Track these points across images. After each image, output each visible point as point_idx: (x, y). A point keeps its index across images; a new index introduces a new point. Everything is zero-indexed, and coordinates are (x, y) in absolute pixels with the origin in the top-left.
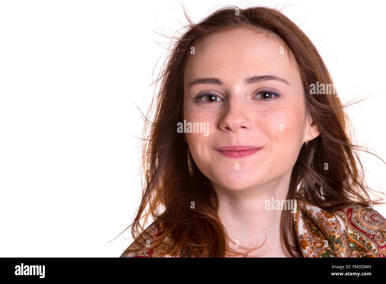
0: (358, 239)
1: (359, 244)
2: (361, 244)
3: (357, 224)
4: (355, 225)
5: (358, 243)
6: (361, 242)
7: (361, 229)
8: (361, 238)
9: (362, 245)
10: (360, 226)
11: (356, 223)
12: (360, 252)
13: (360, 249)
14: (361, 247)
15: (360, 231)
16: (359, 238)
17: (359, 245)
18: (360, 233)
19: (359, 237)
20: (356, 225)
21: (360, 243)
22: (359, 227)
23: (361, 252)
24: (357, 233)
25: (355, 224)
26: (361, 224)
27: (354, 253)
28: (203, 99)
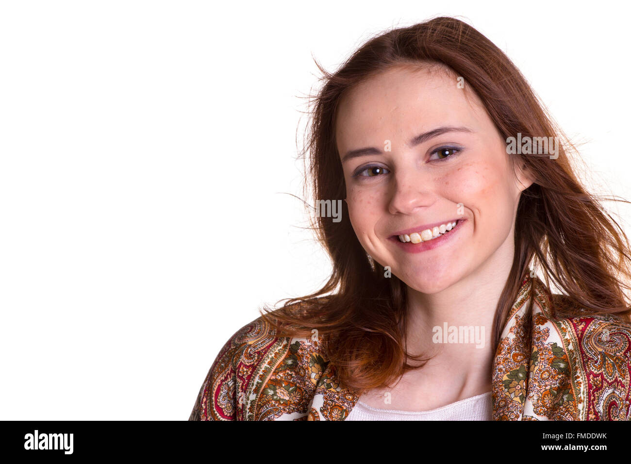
7: (583, 347)
27: (560, 377)
28: (364, 174)
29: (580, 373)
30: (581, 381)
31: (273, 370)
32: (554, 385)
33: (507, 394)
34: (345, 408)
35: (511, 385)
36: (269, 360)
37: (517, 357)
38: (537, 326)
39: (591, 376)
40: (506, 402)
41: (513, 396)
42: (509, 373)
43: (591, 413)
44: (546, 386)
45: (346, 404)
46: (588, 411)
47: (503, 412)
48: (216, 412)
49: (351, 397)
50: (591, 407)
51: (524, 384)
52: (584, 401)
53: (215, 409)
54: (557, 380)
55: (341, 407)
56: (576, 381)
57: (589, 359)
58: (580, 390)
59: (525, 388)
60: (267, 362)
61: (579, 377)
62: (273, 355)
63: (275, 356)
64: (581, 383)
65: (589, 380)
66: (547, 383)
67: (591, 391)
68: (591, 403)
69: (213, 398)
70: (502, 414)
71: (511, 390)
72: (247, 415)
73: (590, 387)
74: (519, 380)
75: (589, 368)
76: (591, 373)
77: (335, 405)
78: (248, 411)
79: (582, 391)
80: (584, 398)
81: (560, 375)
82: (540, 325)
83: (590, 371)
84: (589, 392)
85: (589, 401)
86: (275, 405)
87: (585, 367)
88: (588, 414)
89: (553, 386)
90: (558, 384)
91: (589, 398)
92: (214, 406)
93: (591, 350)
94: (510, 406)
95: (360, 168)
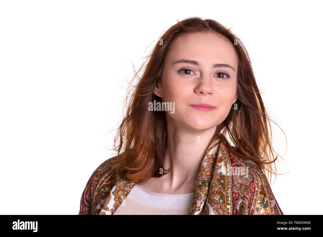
27: (219, 186)
28: (182, 72)
29: (230, 191)
30: (229, 195)
31: (106, 181)
33: (199, 192)
34: (125, 190)
35: (202, 188)
36: (105, 177)
37: (207, 172)
38: (218, 163)
39: (234, 194)
40: (198, 196)
41: (201, 193)
42: (202, 181)
43: (234, 210)
44: (213, 190)
45: (126, 188)
46: (233, 209)
47: (196, 200)
48: (85, 202)
49: (129, 185)
50: (234, 207)
51: (208, 188)
52: (231, 205)
53: (85, 201)
54: (217, 188)
55: (123, 189)
56: (227, 195)
57: (235, 185)
58: (228, 199)
59: (207, 190)
60: (103, 178)
62: (107, 175)
63: (108, 175)
64: (229, 196)
65: (233, 195)
67: (234, 200)
68: (234, 206)
69: (85, 196)
70: (195, 201)
71: (202, 190)
72: (94, 201)
73: (233, 198)
74: (205, 186)
75: (234, 190)
76: (234, 192)
77: (121, 189)
78: (94, 199)
79: (229, 200)
80: (231, 203)
82: (219, 163)
83: (234, 191)
84: (233, 201)
85: (233, 205)
86: (103, 195)
87: (232, 189)
88: (233, 210)
89: (215, 190)
91: (233, 203)
92: (85, 199)
93: (236, 180)
94: (199, 198)
95: (183, 69)
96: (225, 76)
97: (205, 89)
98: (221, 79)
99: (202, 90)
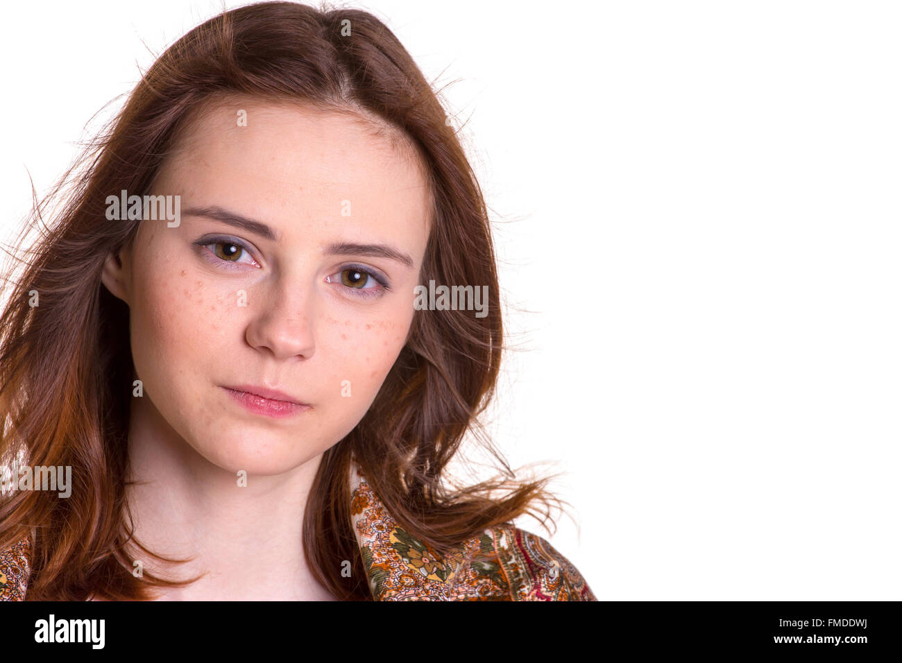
0: (509, 563)
1: (506, 572)
2: (507, 574)
3: (526, 540)
4: (522, 539)
5: (504, 569)
6: (512, 571)
7: (528, 554)
8: (515, 566)
9: (507, 577)
10: (529, 548)
11: (526, 537)
12: (495, 584)
13: (499, 581)
14: (503, 577)
15: (522, 554)
16: (512, 564)
17: (503, 572)
18: (521, 557)
19: (513, 561)
20: (523, 542)
21: (508, 572)
22: (526, 547)
23: (496, 586)
24: (515, 554)
25: (524, 538)
26: (533, 546)
27: (481, 582)
28: (210, 247)
32: (471, 594)
44: (459, 593)
54: (476, 587)
57: (541, 569)
61: (524, 586)
66: (460, 589)
81: (481, 579)
87: (533, 577)
89: (469, 595)
90: (477, 593)
95: (212, 236)
96: (371, 283)
97: (284, 337)
98: (350, 294)
99: (271, 342)
